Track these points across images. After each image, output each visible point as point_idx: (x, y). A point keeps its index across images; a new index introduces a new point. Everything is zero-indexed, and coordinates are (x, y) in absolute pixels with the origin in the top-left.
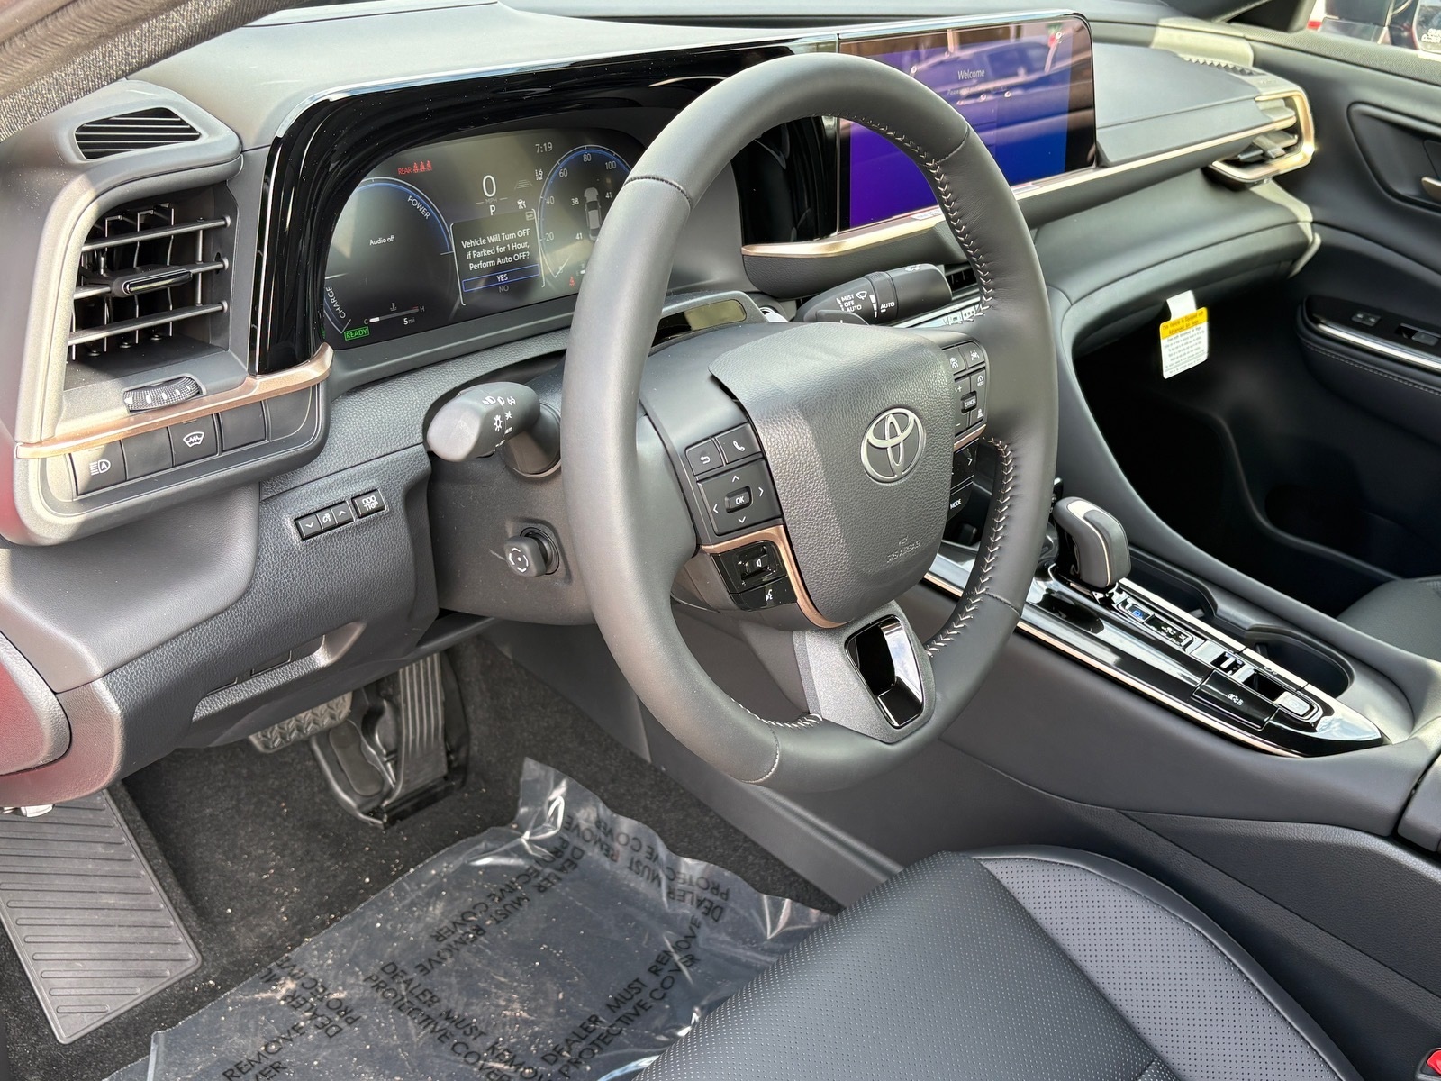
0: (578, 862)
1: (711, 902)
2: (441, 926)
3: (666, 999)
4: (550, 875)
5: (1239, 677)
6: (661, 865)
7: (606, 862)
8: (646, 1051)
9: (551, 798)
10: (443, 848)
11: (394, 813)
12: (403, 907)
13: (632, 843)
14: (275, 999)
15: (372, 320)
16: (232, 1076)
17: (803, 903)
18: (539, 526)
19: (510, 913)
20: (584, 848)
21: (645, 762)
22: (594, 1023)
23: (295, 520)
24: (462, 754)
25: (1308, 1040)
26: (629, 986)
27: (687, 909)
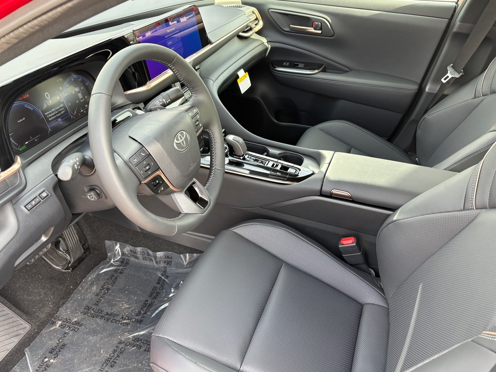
0: (129, 263)
1: (168, 261)
2: (97, 292)
3: (164, 289)
4: (122, 268)
5: (278, 168)
6: (152, 256)
7: (137, 260)
8: (163, 304)
9: (116, 249)
10: (90, 271)
11: (73, 267)
12: (85, 291)
13: (142, 253)
14: (57, 328)
15: (26, 143)
16: (52, 352)
17: (191, 253)
18: (94, 186)
19: (115, 282)
20: (129, 259)
21: (139, 232)
22: (147, 301)
23: (25, 206)
24: (87, 245)
25: (315, 246)
26: (153, 289)
27: (162, 265)
